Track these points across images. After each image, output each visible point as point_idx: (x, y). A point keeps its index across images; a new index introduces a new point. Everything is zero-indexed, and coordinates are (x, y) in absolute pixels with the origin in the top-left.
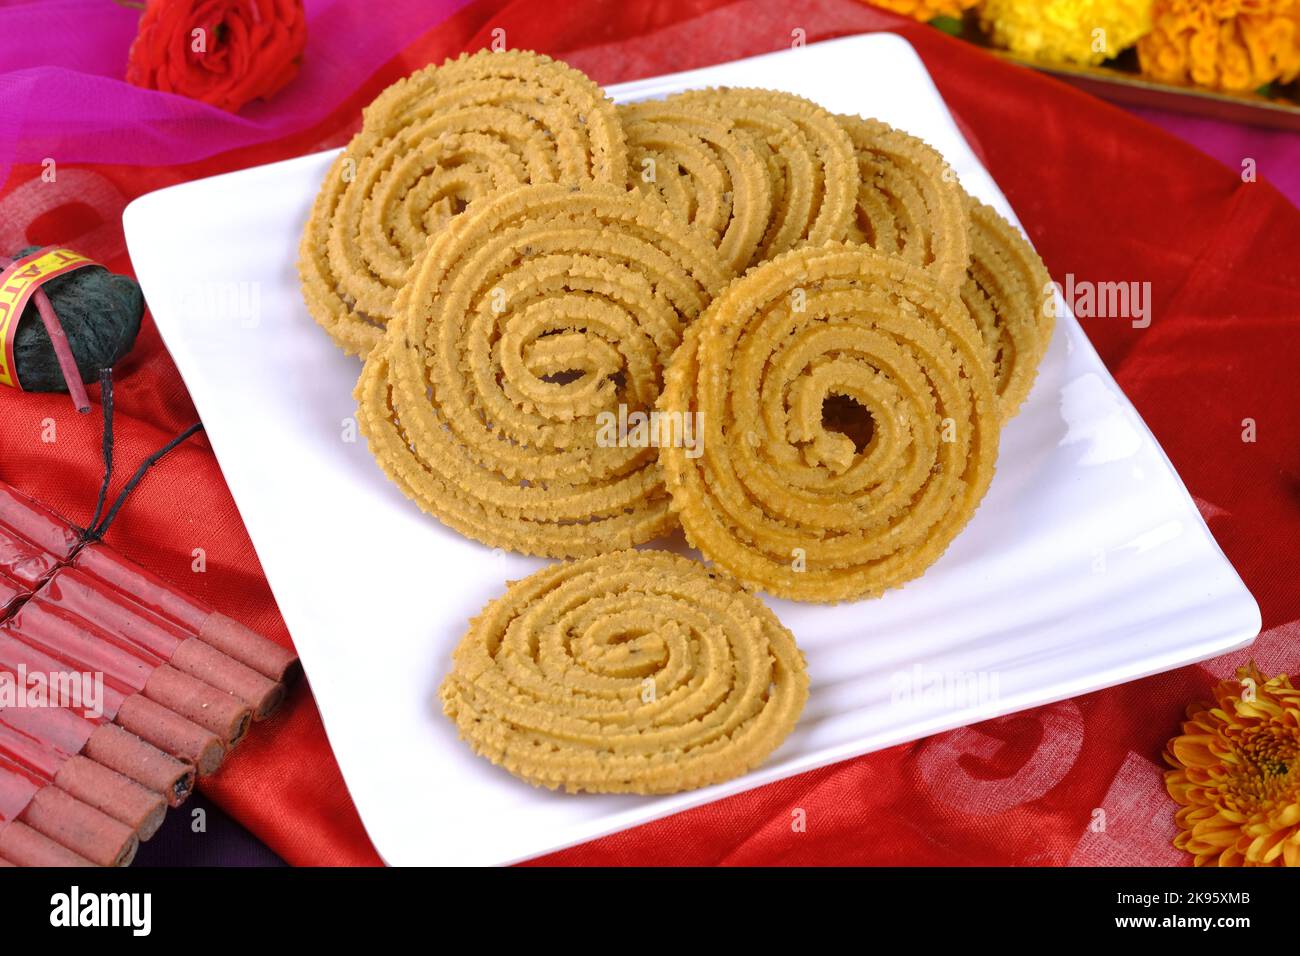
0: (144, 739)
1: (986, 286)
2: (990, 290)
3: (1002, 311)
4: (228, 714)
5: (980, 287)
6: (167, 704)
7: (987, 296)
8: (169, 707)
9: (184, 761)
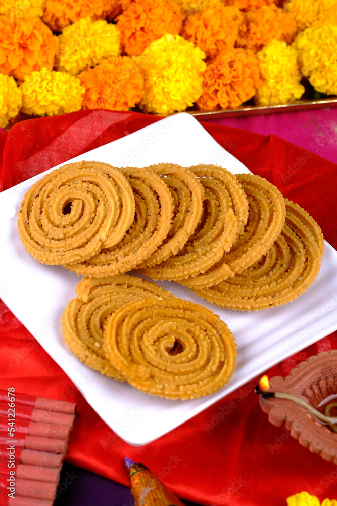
0: (39, 451)
1: (299, 234)
2: (300, 236)
3: (306, 243)
4: (65, 432)
5: (297, 235)
6: (39, 436)
7: (300, 238)
8: (40, 436)
9: (58, 453)
